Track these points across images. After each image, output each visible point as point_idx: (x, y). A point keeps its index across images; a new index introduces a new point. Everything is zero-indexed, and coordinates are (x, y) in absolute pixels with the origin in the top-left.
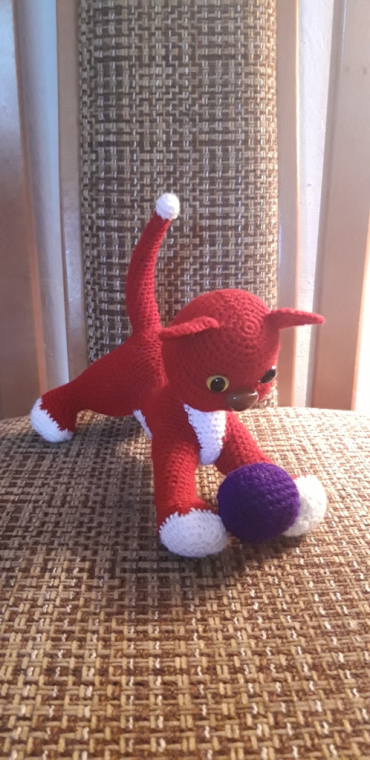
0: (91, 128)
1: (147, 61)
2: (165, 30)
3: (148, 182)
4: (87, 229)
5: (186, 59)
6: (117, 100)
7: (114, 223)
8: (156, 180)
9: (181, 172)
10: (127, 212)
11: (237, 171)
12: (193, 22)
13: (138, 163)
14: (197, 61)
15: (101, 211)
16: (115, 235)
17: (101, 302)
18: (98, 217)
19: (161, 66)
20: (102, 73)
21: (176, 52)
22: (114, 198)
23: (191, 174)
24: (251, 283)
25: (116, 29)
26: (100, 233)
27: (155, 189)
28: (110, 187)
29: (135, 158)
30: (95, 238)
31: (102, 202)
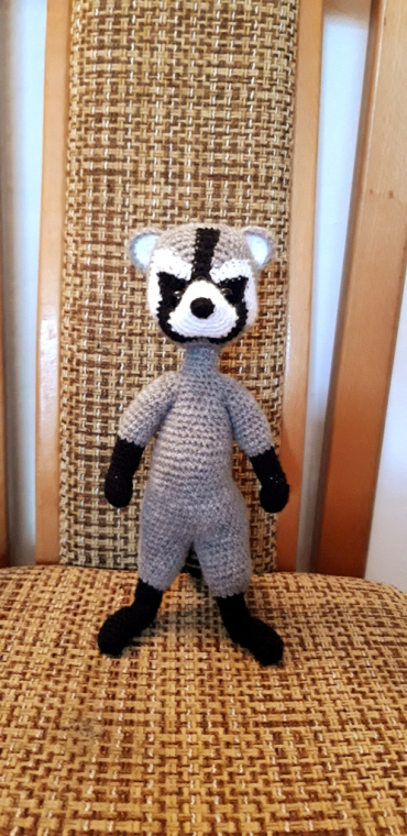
0: (77, 248)
1: (143, 177)
2: (166, 143)
3: (139, 314)
4: (66, 361)
5: (188, 178)
6: (107, 219)
7: (98, 358)
10: (113, 347)
12: (197, 136)
13: (128, 292)
14: (200, 181)
15: (83, 343)
16: (98, 371)
17: (77, 445)
18: (79, 351)
19: (160, 183)
20: (91, 188)
21: (176, 168)
22: (99, 328)
25: (109, 139)
26: (81, 368)
27: (146, 322)
28: (94, 317)
29: (124, 286)
30: (75, 373)
31: (85, 333)
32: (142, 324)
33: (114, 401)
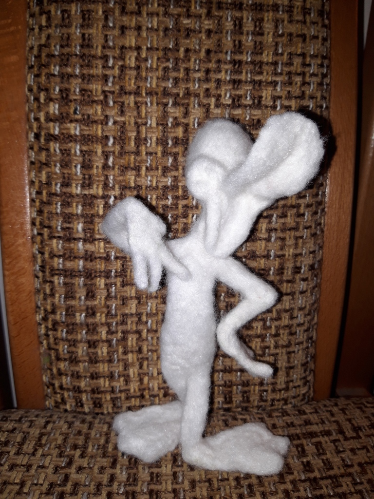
3: (133, 63)
7: (75, 129)
8: (146, 60)
9: (187, 51)
10: (97, 113)
13: (117, 32)
15: (54, 108)
16: (77, 149)
17: (53, 256)
18: (49, 119)
23: (203, 54)
24: (290, 229)
26: (52, 144)
30: (44, 153)
31: (56, 93)
32: (138, 78)
33: (100, 192)
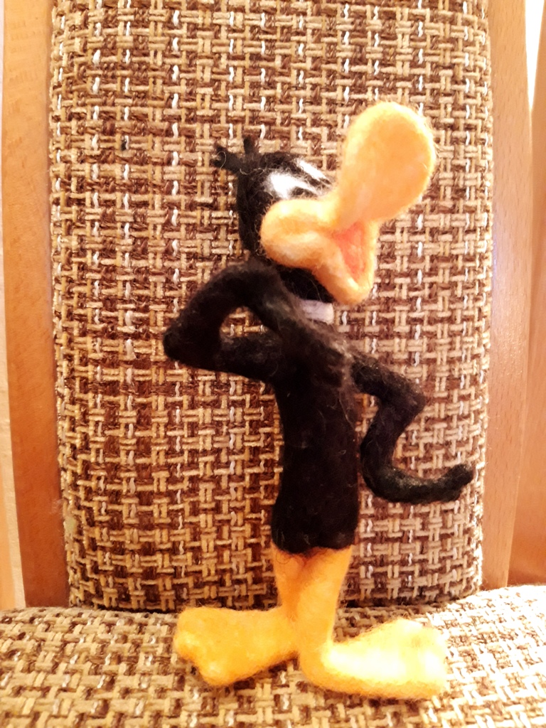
3: (207, 76)
4: (57, 186)
8: (226, 72)
10: (156, 149)
11: (414, 64)
13: (184, 31)
15: (91, 143)
16: (124, 199)
17: (85, 361)
18: (83, 158)
22: (124, 111)
23: (308, 65)
24: (442, 320)
26: (87, 195)
27: (222, 92)
29: (175, 20)
30: (74, 208)
31: (94, 120)
32: (216, 98)
33: (159, 263)
